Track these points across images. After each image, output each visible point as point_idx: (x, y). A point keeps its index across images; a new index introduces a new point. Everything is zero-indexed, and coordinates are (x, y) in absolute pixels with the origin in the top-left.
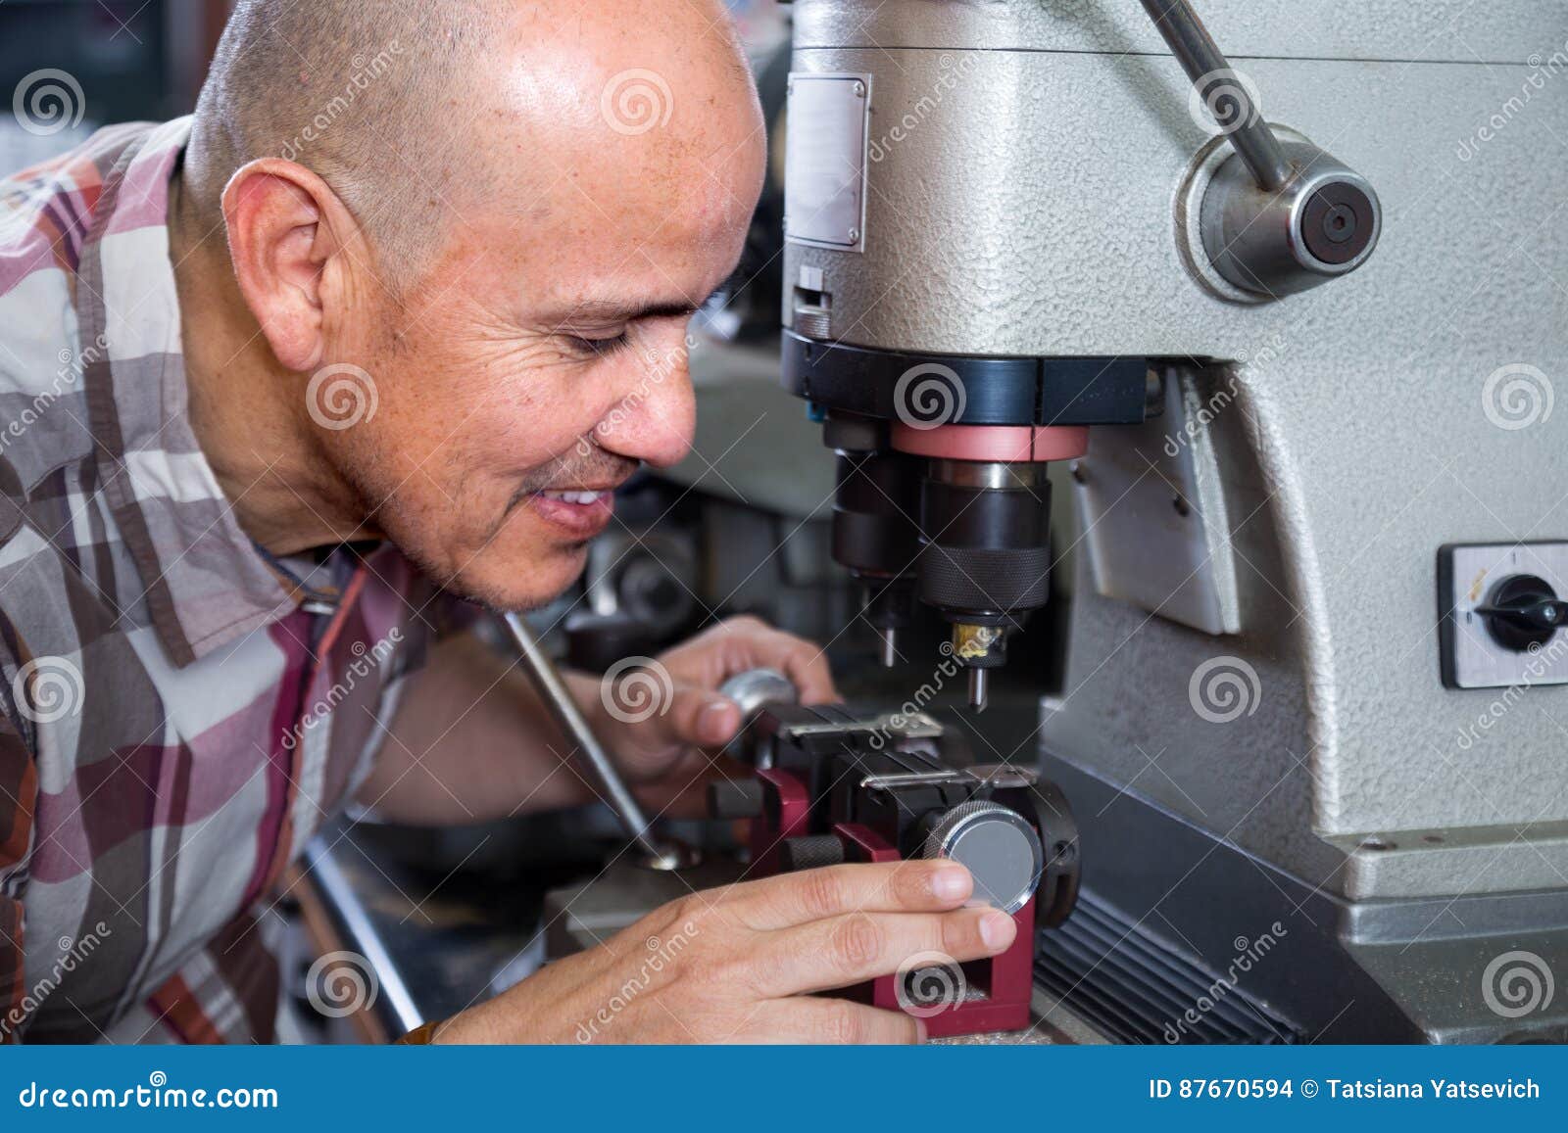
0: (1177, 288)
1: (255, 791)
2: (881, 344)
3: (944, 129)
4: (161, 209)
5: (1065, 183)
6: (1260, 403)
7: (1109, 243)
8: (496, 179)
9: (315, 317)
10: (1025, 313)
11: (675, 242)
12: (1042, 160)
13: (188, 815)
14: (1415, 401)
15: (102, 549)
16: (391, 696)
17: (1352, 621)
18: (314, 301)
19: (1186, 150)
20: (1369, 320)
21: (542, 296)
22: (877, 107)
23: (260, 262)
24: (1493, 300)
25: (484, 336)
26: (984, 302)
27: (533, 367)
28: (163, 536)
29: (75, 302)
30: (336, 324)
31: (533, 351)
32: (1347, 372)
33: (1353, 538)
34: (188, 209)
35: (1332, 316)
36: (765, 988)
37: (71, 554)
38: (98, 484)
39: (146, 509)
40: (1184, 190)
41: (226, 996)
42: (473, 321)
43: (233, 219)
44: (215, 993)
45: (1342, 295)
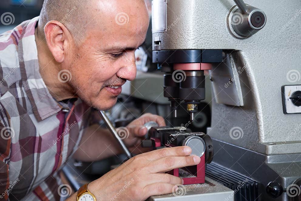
0: (228, 36)
1: (54, 148)
2: (171, 49)
3: (181, 5)
4: (34, 32)
5: (205, 15)
6: (245, 58)
7: (214, 27)
8: (96, 22)
9: (63, 52)
10: (198, 41)
11: (131, 35)
12: (200, 11)
13: (41, 151)
14: (276, 58)
15: (23, 98)
16: (81, 133)
17: (265, 101)
18: (63, 49)
19: (228, 9)
20: (266, 42)
21: (105, 46)
22: (168, 3)
23: (52, 41)
24: (290, 38)
25: (94, 54)
26: (190, 39)
27: (104, 60)
28: (35, 96)
29: (17, 50)
30: (67, 53)
31: (104, 57)
32: (262, 52)
33: (264, 84)
34: (39, 33)
35: (258, 41)
36: (152, 172)
37: (18, 99)
38: (22, 86)
39: (32, 91)
40: (228, 16)
41: (50, 193)
42: (92, 51)
43: (46, 32)
44: (48, 192)
45: (260, 37)
